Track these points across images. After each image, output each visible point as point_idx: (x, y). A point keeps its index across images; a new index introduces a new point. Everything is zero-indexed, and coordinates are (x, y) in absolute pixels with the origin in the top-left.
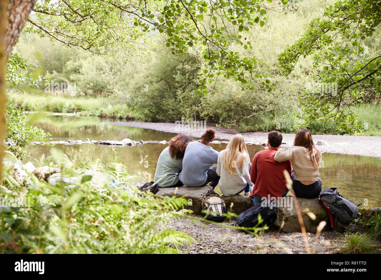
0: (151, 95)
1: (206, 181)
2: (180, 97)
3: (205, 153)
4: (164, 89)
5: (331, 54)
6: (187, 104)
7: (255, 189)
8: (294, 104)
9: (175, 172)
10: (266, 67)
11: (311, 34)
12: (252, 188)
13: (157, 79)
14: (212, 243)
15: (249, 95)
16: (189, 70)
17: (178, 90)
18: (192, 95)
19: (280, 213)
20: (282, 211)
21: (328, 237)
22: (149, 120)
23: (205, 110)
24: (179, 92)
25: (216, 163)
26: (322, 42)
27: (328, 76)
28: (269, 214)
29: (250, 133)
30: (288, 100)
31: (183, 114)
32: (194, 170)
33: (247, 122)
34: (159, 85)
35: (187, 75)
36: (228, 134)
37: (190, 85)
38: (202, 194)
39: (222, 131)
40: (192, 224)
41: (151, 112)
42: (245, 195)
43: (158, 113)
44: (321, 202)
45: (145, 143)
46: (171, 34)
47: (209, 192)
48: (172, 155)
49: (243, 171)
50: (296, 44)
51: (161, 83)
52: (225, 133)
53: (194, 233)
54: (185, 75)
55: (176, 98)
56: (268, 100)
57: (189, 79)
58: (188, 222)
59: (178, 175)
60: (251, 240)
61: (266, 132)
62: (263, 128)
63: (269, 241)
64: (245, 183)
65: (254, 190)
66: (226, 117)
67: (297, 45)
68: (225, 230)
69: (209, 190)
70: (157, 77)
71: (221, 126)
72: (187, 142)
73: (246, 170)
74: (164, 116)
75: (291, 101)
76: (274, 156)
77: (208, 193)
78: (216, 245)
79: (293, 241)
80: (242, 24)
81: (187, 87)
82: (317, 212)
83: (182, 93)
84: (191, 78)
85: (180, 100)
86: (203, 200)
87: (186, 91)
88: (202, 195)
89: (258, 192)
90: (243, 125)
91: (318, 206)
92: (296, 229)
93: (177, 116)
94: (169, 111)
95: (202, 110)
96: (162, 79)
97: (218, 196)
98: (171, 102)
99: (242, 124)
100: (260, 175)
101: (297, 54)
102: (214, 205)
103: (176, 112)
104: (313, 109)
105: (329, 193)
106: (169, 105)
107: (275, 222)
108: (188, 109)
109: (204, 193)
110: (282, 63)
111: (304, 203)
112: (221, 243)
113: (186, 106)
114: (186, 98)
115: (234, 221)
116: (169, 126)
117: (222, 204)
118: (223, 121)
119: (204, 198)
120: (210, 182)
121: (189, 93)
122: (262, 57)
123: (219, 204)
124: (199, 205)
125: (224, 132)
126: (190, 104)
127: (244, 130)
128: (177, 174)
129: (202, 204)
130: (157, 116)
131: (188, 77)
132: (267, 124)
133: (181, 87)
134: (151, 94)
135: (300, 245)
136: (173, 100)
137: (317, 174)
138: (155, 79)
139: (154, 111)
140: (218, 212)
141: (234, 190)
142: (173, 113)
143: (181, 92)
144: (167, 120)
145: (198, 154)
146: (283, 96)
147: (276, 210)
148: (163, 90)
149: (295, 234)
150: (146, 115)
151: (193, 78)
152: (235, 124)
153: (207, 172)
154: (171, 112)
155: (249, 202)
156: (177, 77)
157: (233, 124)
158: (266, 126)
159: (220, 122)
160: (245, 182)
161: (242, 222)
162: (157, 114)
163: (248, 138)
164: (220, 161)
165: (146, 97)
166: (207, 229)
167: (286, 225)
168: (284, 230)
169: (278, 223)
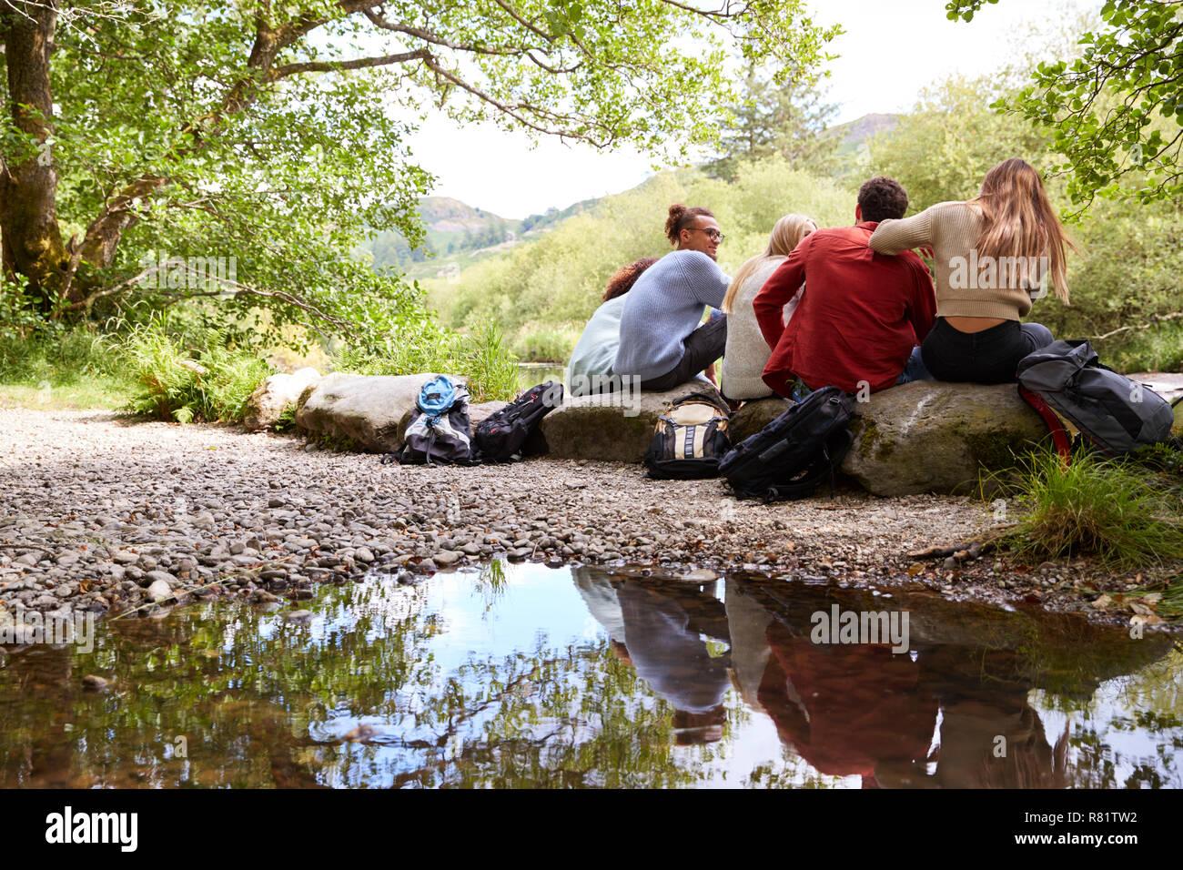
19: (866, 430)
20: (874, 424)
28: (817, 431)
82: (1003, 424)
91: (1011, 405)
92: (918, 483)
102: (687, 426)
105: (1053, 356)
107: (845, 459)
111: (960, 396)
117: (713, 424)
123: (703, 424)
140: (692, 445)
147: (844, 418)
167: (880, 470)
168: (875, 488)
169: (855, 465)
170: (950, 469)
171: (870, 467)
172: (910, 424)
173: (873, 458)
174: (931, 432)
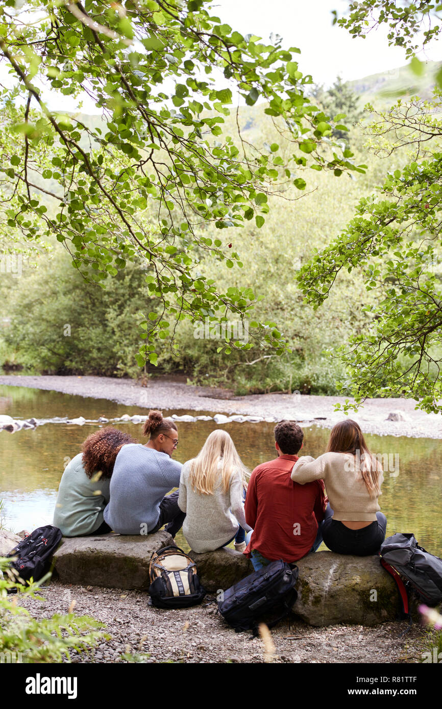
0: (54, 320)
1: (158, 523)
2: (112, 324)
3: (154, 467)
4: (82, 306)
5: (400, 264)
6: (128, 337)
7: (255, 538)
8: (342, 337)
9: (95, 506)
10: (285, 264)
11: (359, 228)
12: (249, 535)
13: (66, 287)
14: (168, 655)
15: (253, 320)
16: (131, 269)
17: (108, 310)
18: (137, 320)
19: (303, 587)
20: (307, 584)
21: (397, 632)
22: (51, 371)
23: (165, 350)
24: (111, 314)
25: (178, 486)
26: (382, 241)
27: (396, 307)
28: (281, 591)
29: (256, 395)
30: (331, 329)
31: (120, 358)
32: (133, 501)
33: (249, 375)
34: (69, 299)
35: (127, 278)
36: (211, 399)
37: (132, 300)
38: (149, 549)
39: (201, 393)
40: (130, 613)
41: (54, 353)
42: (237, 548)
43: (68, 355)
44: (383, 564)
45: (42, 424)
46: (81, 247)
47: (164, 545)
48: (90, 472)
49: (232, 501)
50: (331, 248)
51: (73, 294)
52: (205, 397)
53: (132, 635)
54: (123, 279)
55: (106, 326)
56: (289, 330)
57: (130, 286)
58: (121, 609)
59: (102, 511)
60: (246, 645)
61: (287, 393)
62: (282, 386)
63: (282, 647)
64: (234, 526)
65: (252, 542)
66: (207, 363)
67: (334, 250)
68: (196, 624)
69: (164, 540)
70: (66, 282)
71: (197, 383)
72: (119, 444)
73: (239, 499)
74: (81, 362)
75: (336, 330)
76: (290, 472)
77: (162, 547)
78: (176, 659)
79: (330, 645)
80: (221, 219)
81: (128, 303)
82: (376, 583)
83: (117, 316)
84: (135, 284)
85: (113, 329)
86: (152, 562)
87: (125, 311)
88: (149, 552)
89: (259, 547)
90: (242, 380)
91: (377, 571)
92: (335, 618)
93: (108, 362)
94: (90, 352)
95: (158, 349)
96: (76, 287)
97: (182, 553)
98: (95, 333)
99: (239, 378)
100: (265, 510)
101: (334, 268)
102: (174, 572)
103: (106, 354)
104: (368, 372)
105: (399, 545)
106: (92, 340)
107: (295, 605)
108: (130, 349)
109: (154, 548)
110: (304, 285)
111: (350, 565)
112: (186, 655)
113: (126, 342)
114: (126, 325)
115: (214, 604)
116: (92, 383)
117: (190, 570)
118: (201, 372)
119: (154, 559)
120: (167, 524)
121: (132, 315)
122: (277, 243)
123: (184, 570)
124: (145, 573)
125: (204, 394)
126: (134, 337)
127: (243, 389)
128: (99, 508)
129: (150, 570)
130: (67, 363)
131: (128, 284)
132: (289, 377)
133: (117, 302)
134: (53, 318)
135: (342, 654)
136: (99, 330)
137: (374, 508)
138: (61, 287)
139: (61, 351)
140: (182, 586)
141: (214, 541)
142: (99, 355)
143: (116, 313)
144: (88, 371)
145: (141, 469)
146: (320, 321)
147: (295, 583)
148: (78, 308)
149: (333, 630)
150: (44, 360)
151: (139, 286)
152: (224, 379)
153: (159, 504)
154: (95, 354)
155: (244, 564)
156: (105, 282)
157: (222, 379)
158: (289, 381)
159: (195, 374)
160: (235, 523)
161: (229, 608)
162: (67, 357)
163: (251, 407)
164: (184, 482)
165: (45, 323)
166: (158, 624)
167: (315, 612)
168: (312, 622)
169: (300, 608)
170: (352, 610)
171: (309, 610)
172: (328, 584)
173: (310, 605)
174: (340, 590)
